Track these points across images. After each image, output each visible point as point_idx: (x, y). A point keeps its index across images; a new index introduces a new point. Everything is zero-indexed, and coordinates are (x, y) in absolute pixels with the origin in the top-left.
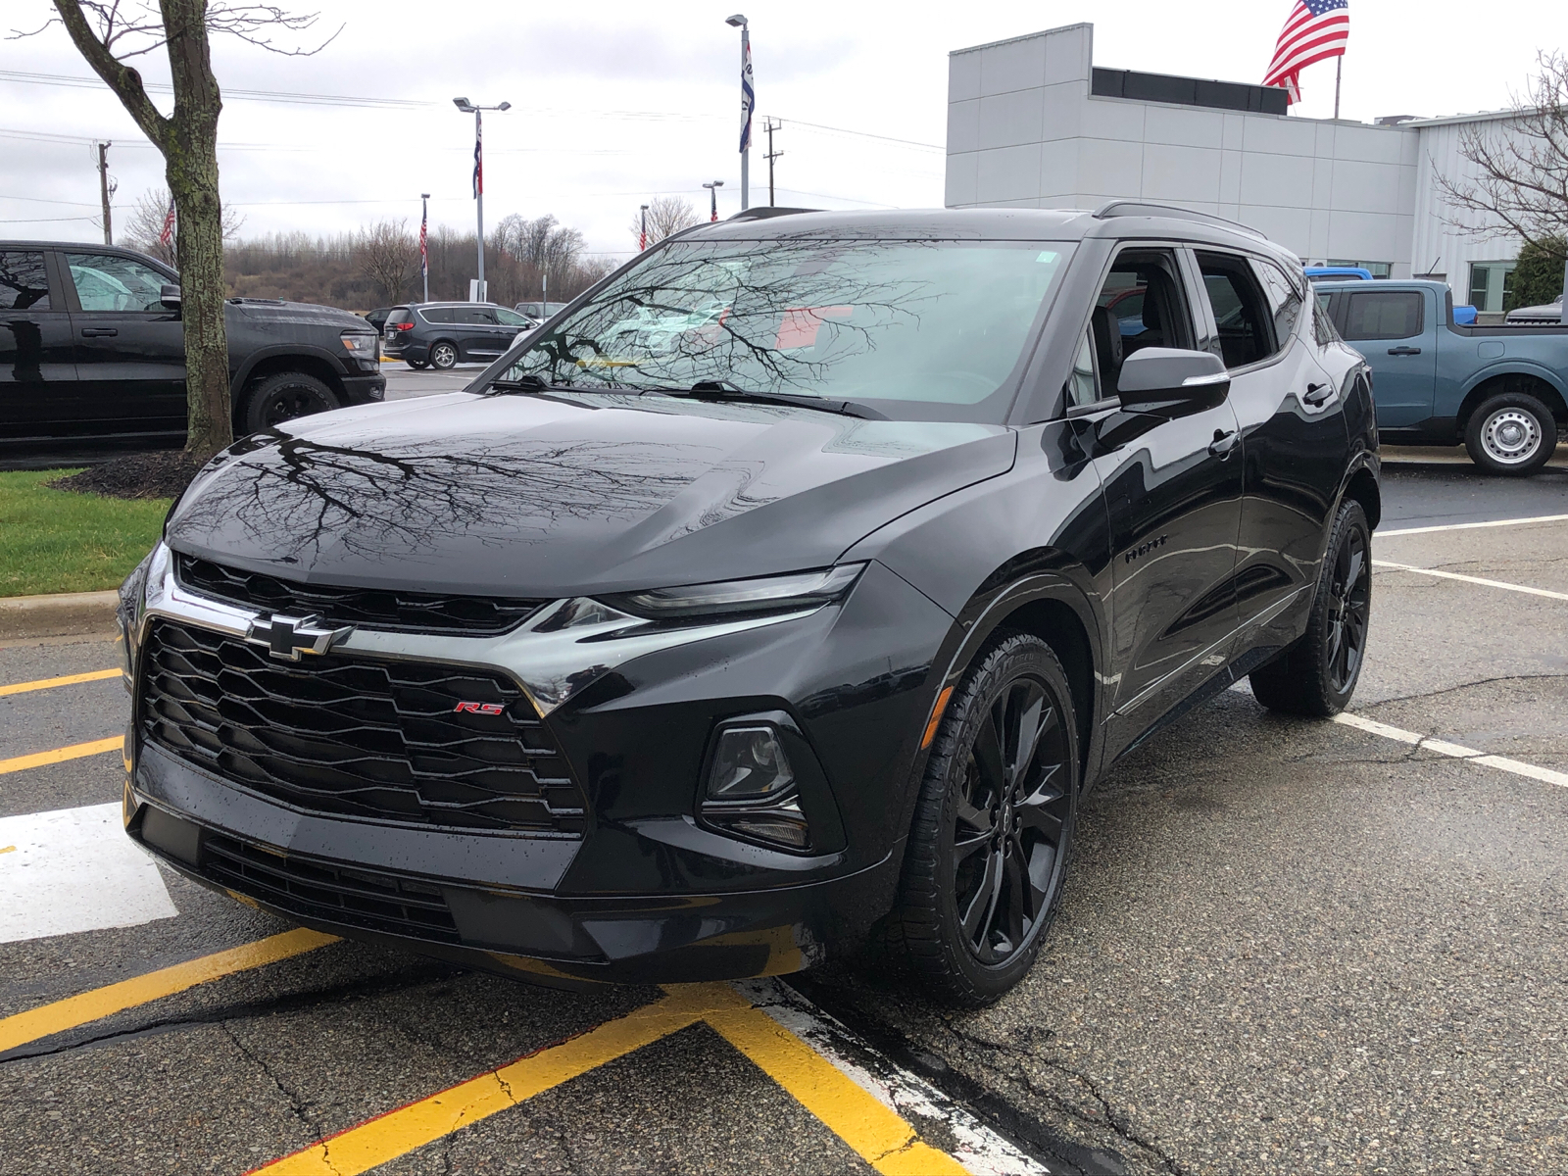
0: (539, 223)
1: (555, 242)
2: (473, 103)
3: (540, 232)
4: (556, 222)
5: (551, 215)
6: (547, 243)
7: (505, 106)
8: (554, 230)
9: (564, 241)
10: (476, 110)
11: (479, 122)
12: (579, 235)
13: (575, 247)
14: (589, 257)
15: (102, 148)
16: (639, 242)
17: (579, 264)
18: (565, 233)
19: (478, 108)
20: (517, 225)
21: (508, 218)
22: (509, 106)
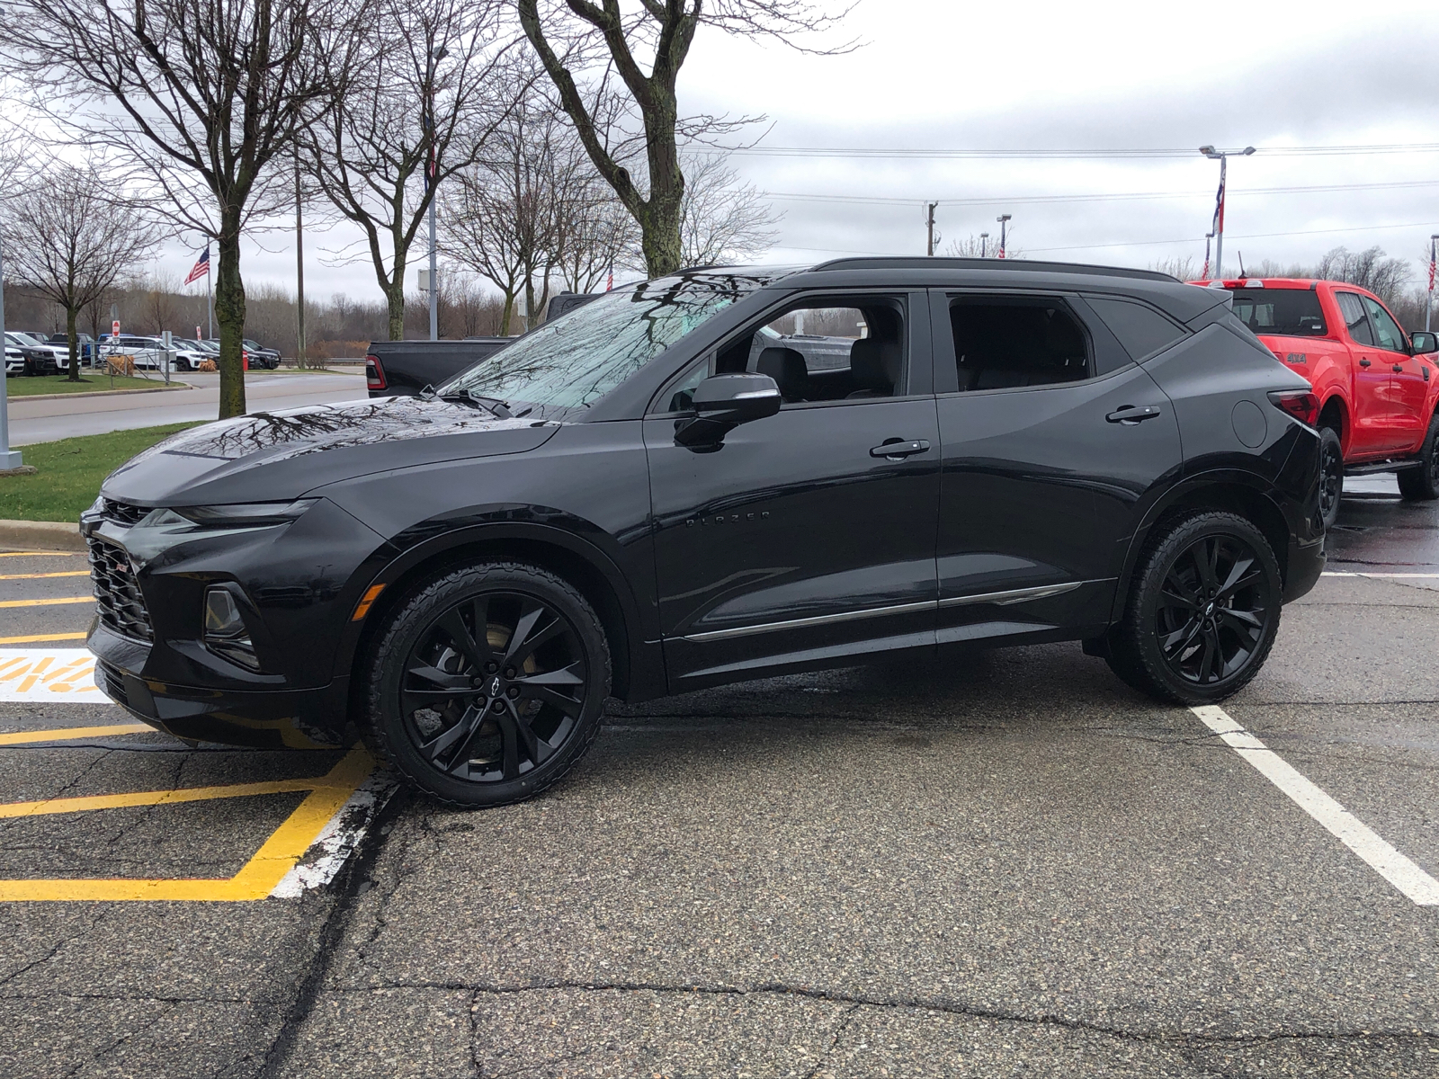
0: (1365, 254)
1: (1380, 274)
2: (1218, 149)
3: (1366, 263)
4: (1383, 254)
5: (1378, 247)
6: (1372, 274)
7: (1250, 151)
8: (1379, 262)
9: (1389, 272)
10: (1221, 156)
11: (1224, 166)
12: (1407, 265)
13: (1402, 277)
14: (1416, 286)
15: (932, 207)
16: (1428, 270)
17: (1404, 294)
18: (1392, 264)
19: (1224, 155)
20: (1342, 258)
21: (1333, 251)
22: (1254, 150)
